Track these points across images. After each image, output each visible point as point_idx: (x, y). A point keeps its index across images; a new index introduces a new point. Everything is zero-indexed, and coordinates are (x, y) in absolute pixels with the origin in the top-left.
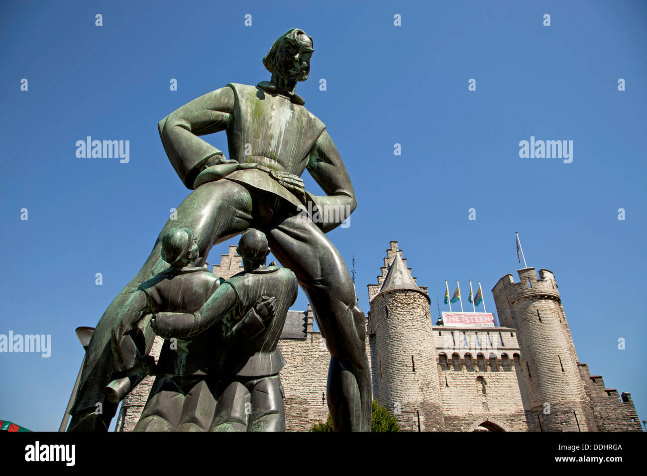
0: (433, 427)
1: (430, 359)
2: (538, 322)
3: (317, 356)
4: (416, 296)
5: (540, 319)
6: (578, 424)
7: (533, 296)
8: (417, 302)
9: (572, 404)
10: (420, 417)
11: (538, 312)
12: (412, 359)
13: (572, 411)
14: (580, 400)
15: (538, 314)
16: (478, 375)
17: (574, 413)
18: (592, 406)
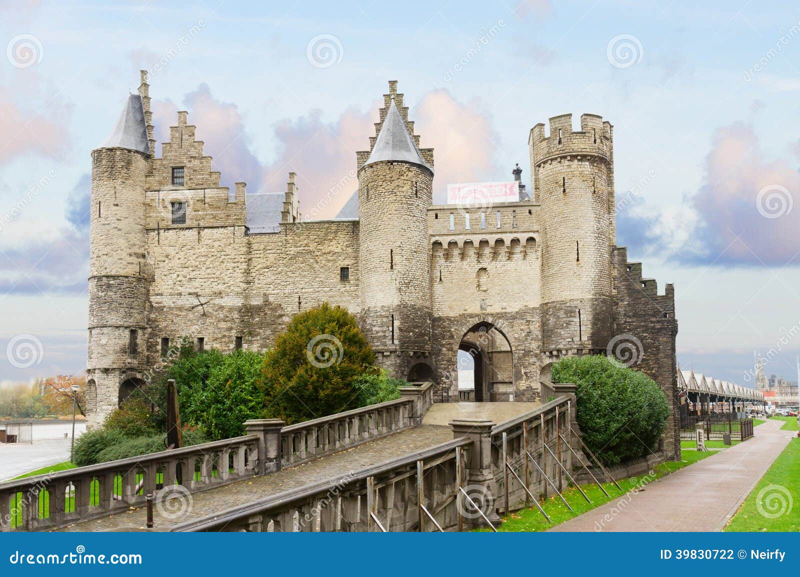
0: (409, 332)
1: (415, 252)
2: (561, 195)
3: (292, 253)
4: (404, 169)
5: (564, 191)
6: (580, 326)
7: (562, 158)
8: (405, 178)
9: (579, 302)
10: (394, 321)
11: (564, 181)
12: (392, 254)
13: (578, 310)
14: (591, 297)
15: (564, 183)
16: (481, 266)
17: (579, 312)
18: (617, 301)
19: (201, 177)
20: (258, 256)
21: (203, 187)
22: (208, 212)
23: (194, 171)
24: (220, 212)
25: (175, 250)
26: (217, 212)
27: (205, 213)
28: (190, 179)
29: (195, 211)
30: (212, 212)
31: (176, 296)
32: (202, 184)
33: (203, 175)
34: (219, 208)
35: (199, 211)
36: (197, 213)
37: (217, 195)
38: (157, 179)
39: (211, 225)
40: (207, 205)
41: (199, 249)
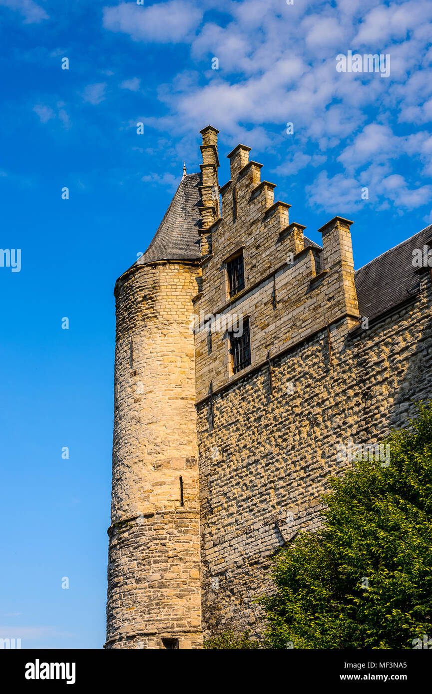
19: (268, 252)
20: (380, 378)
21: (272, 270)
22: (283, 320)
23: (257, 248)
24: (302, 308)
25: (238, 429)
26: (297, 311)
27: (278, 323)
28: (251, 269)
29: (263, 329)
30: (290, 316)
31: (245, 537)
32: (270, 267)
33: (269, 247)
34: (299, 300)
35: (268, 325)
36: (266, 330)
37: (294, 275)
38: (207, 297)
39: (289, 344)
40: (280, 306)
41: (273, 409)
